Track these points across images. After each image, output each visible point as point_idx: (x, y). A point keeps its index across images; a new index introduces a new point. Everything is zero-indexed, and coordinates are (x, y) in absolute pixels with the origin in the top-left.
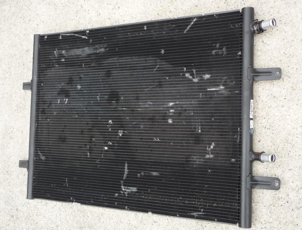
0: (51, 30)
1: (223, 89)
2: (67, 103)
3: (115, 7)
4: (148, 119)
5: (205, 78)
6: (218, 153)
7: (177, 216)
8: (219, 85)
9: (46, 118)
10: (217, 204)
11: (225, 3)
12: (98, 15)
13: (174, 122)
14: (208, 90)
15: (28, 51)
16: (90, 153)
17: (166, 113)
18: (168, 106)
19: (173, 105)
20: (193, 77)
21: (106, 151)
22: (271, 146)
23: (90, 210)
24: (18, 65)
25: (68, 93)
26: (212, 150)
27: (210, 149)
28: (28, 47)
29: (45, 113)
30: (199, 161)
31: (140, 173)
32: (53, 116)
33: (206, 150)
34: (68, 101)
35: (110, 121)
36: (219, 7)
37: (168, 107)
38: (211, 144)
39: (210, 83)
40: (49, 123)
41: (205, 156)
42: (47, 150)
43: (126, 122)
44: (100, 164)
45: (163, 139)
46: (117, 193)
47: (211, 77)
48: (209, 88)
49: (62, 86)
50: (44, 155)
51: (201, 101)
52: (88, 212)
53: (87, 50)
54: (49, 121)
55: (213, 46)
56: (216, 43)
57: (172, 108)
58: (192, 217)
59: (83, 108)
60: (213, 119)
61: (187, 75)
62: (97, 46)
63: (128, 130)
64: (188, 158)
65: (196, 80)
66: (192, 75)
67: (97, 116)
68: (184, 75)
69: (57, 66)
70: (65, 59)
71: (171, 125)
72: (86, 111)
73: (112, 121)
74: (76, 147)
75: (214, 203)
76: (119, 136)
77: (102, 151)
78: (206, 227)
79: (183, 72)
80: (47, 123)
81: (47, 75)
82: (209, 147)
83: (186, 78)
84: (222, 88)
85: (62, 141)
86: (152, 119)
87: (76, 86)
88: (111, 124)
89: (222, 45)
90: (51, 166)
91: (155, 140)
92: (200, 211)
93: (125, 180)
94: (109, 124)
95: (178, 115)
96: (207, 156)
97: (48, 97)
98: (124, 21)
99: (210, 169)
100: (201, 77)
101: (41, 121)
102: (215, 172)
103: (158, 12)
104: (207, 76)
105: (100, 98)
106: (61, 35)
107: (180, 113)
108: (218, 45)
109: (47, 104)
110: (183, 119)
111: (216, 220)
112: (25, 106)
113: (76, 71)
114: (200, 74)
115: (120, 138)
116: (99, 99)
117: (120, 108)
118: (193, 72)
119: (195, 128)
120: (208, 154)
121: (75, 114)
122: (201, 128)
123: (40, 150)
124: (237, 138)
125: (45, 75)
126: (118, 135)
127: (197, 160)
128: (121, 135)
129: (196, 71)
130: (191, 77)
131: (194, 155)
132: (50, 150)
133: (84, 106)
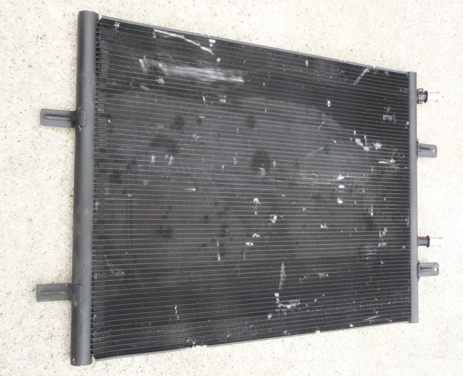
0: (108, 11)
1: (393, 163)
2: (173, 165)
3: (242, 11)
4: (313, 197)
5: (377, 148)
6: (390, 241)
7: (350, 327)
8: (390, 158)
9: (124, 192)
10: (391, 301)
11: (381, 57)
12: (213, 15)
13: (344, 202)
14: (380, 162)
15: (41, 38)
16: (222, 254)
17: (334, 190)
18: (337, 180)
19: (342, 179)
20: (364, 145)
21: (251, 248)
22: (423, 230)
23: (207, 354)
24: (11, 64)
25: (174, 146)
26: (384, 237)
27: (382, 236)
28: (41, 29)
29: (121, 182)
30: (371, 252)
31: (302, 277)
32: (142, 187)
33: (378, 237)
34: (175, 160)
35: (254, 200)
36: (375, 60)
37: (337, 182)
38: (383, 230)
39: (382, 154)
40: (131, 202)
41: (377, 245)
42: (127, 257)
43: (281, 201)
44: (241, 271)
45: (332, 226)
46: (270, 313)
47: (382, 147)
48: (380, 161)
49: (160, 130)
50: (120, 267)
51: (373, 176)
52: (203, 360)
53: (212, 74)
54: (131, 198)
55: (383, 109)
56: (387, 106)
57: (341, 182)
58: (367, 324)
59: (206, 176)
60: (385, 199)
61: (358, 141)
62: (230, 71)
63: (286, 213)
64: (360, 249)
65: (366, 149)
66: (363, 141)
67: (234, 191)
68: (354, 140)
69: (148, 89)
70: (165, 80)
71: (341, 206)
72: (214, 180)
73: (259, 200)
74: (194, 245)
75: (388, 301)
76: (272, 223)
77: (243, 249)
78: (367, 333)
79: (353, 136)
80: (127, 202)
81: (124, 103)
82: (382, 233)
83: (355, 144)
84: (392, 161)
85: (164, 237)
86: (317, 198)
87: (192, 134)
88: (258, 205)
89: (393, 111)
90: (141, 286)
91: (322, 227)
92: (375, 315)
93: (283, 290)
94: (254, 204)
95: (349, 192)
96: (380, 245)
97: (127, 150)
98: (258, 39)
99: (383, 260)
100: (373, 146)
101: (108, 197)
102: (388, 263)
103: (307, 43)
104: (378, 146)
105: (238, 160)
106: (156, 30)
107: (351, 191)
108: (388, 110)
109: (124, 162)
110: (355, 199)
111: (391, 321)
112: (36, 162)
113: (190, 106)
114: (371, 142)
115: (273, 226)
116: (235, 162)
117: (272, 178)
118: (363, 137)
119: (367, 210)
120: (381, 241)
121: (191, 185)
122: (374, 211)
123: (109, 258)
124: (406, 222)
125: (118, 102)
126: (270, 222)
127: (370, 250)
128: (274, 222)
129: (367, 137)
130: (361, 144)
131: (367, 245)
132: (134, 257)
133: (208, 171)
